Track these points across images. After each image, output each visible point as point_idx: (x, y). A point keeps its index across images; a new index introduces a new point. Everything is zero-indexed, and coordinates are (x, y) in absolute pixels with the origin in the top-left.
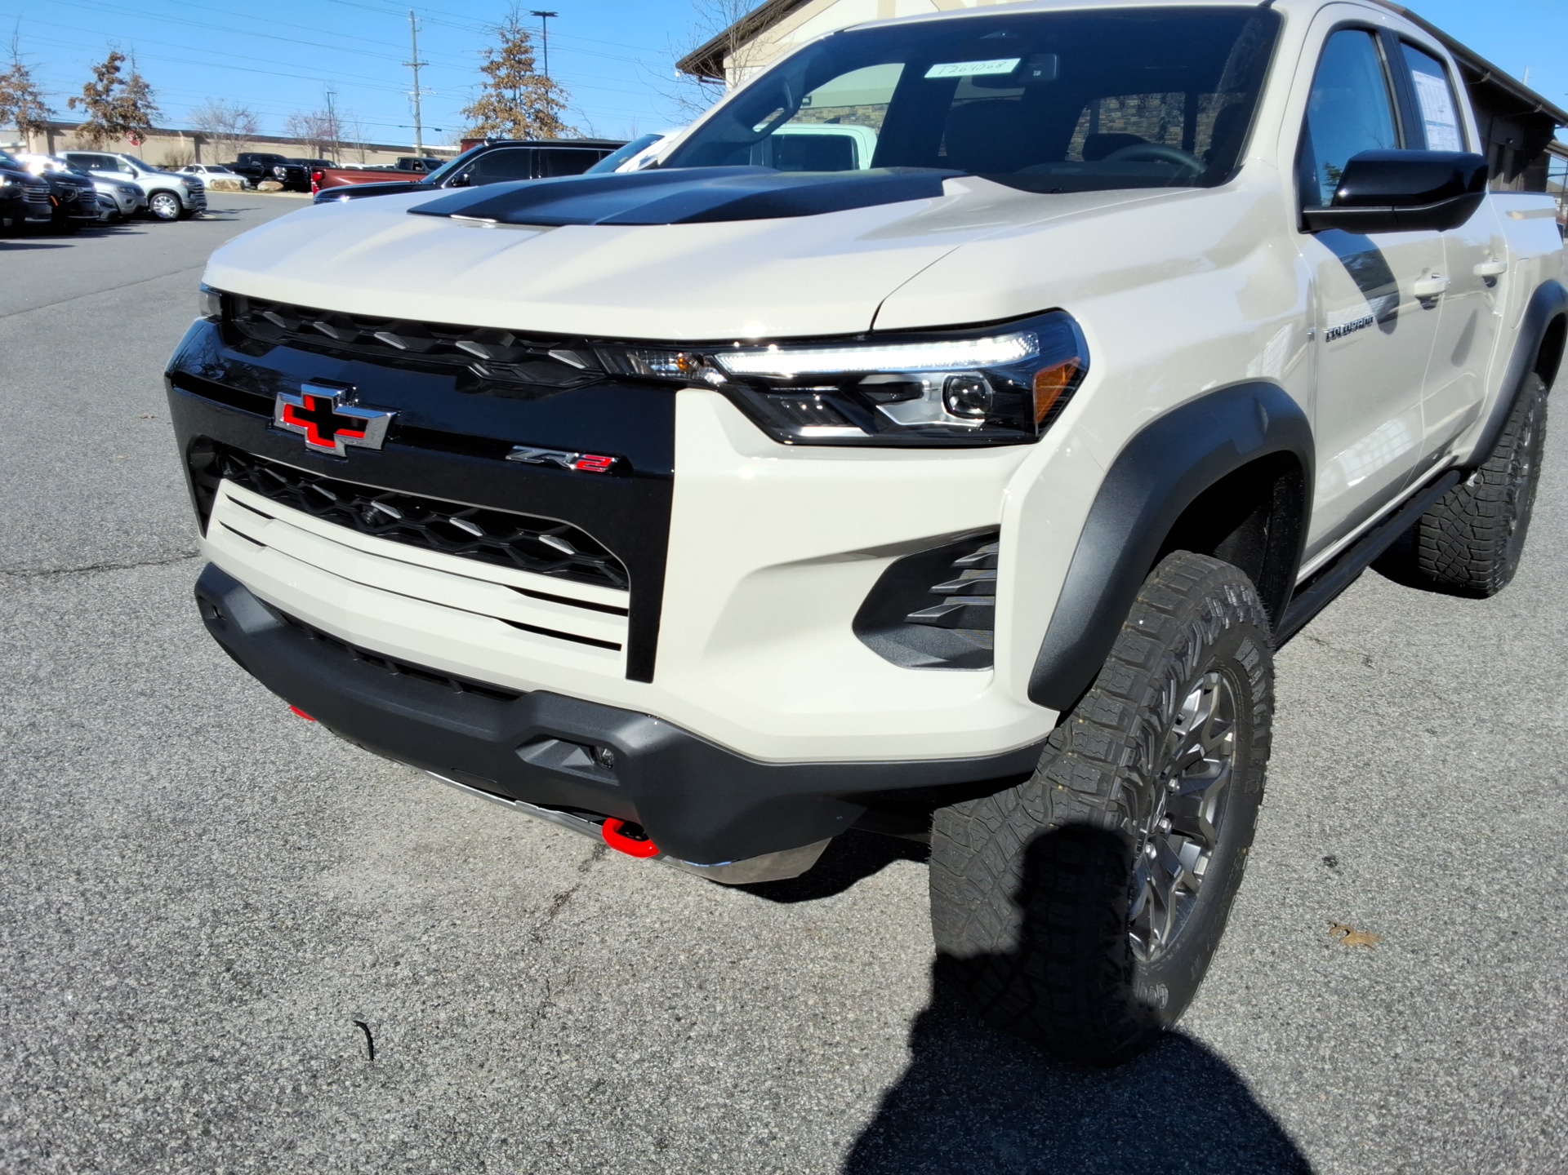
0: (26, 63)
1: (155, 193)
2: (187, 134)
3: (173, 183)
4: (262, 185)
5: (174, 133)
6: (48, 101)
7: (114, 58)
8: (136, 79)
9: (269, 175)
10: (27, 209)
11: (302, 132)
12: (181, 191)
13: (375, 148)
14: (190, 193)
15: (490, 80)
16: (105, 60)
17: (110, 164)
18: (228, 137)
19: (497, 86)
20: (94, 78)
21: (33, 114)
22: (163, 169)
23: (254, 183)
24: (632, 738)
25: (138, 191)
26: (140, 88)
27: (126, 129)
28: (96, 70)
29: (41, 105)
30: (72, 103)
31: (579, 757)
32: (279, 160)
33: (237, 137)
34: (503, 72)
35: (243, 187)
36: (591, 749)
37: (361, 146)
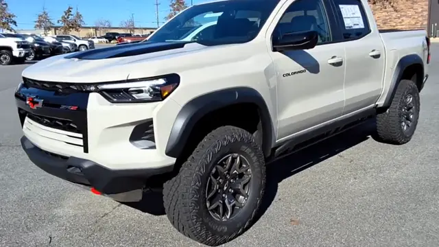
0: (46, 11)
1: (80, 45)
2: (93, 28)
3: (86, 43)
4: (112, 42)
5: (89, 28)
6: (52, 21)
7: (70, 8)
8: (78, 13)
9: (114, 39)
10: (44, 52)
11: (124, 26)
12: (87, 44)
13: (145, 29)
14: (90, 45)
15: (172, 9)
16: (67, 9)
17: (69, 38)
18: (103, 28)
19: (174, 10)
20: (64, 14)
21: (48, 25)
22: (83, 39)
23: (110, 41)
24: (86, 165)
25: (76, 45)
26: (79, 16)
27: (73, 28)
28: (65, 12)
29: (50, 23)
30: (58, 22)
31: (78, 170)
32: (117, 34)
33: (106, 28)
34: (176, 6)
35: (107, 42)
36: (80, 168)
37: (141, 28)
